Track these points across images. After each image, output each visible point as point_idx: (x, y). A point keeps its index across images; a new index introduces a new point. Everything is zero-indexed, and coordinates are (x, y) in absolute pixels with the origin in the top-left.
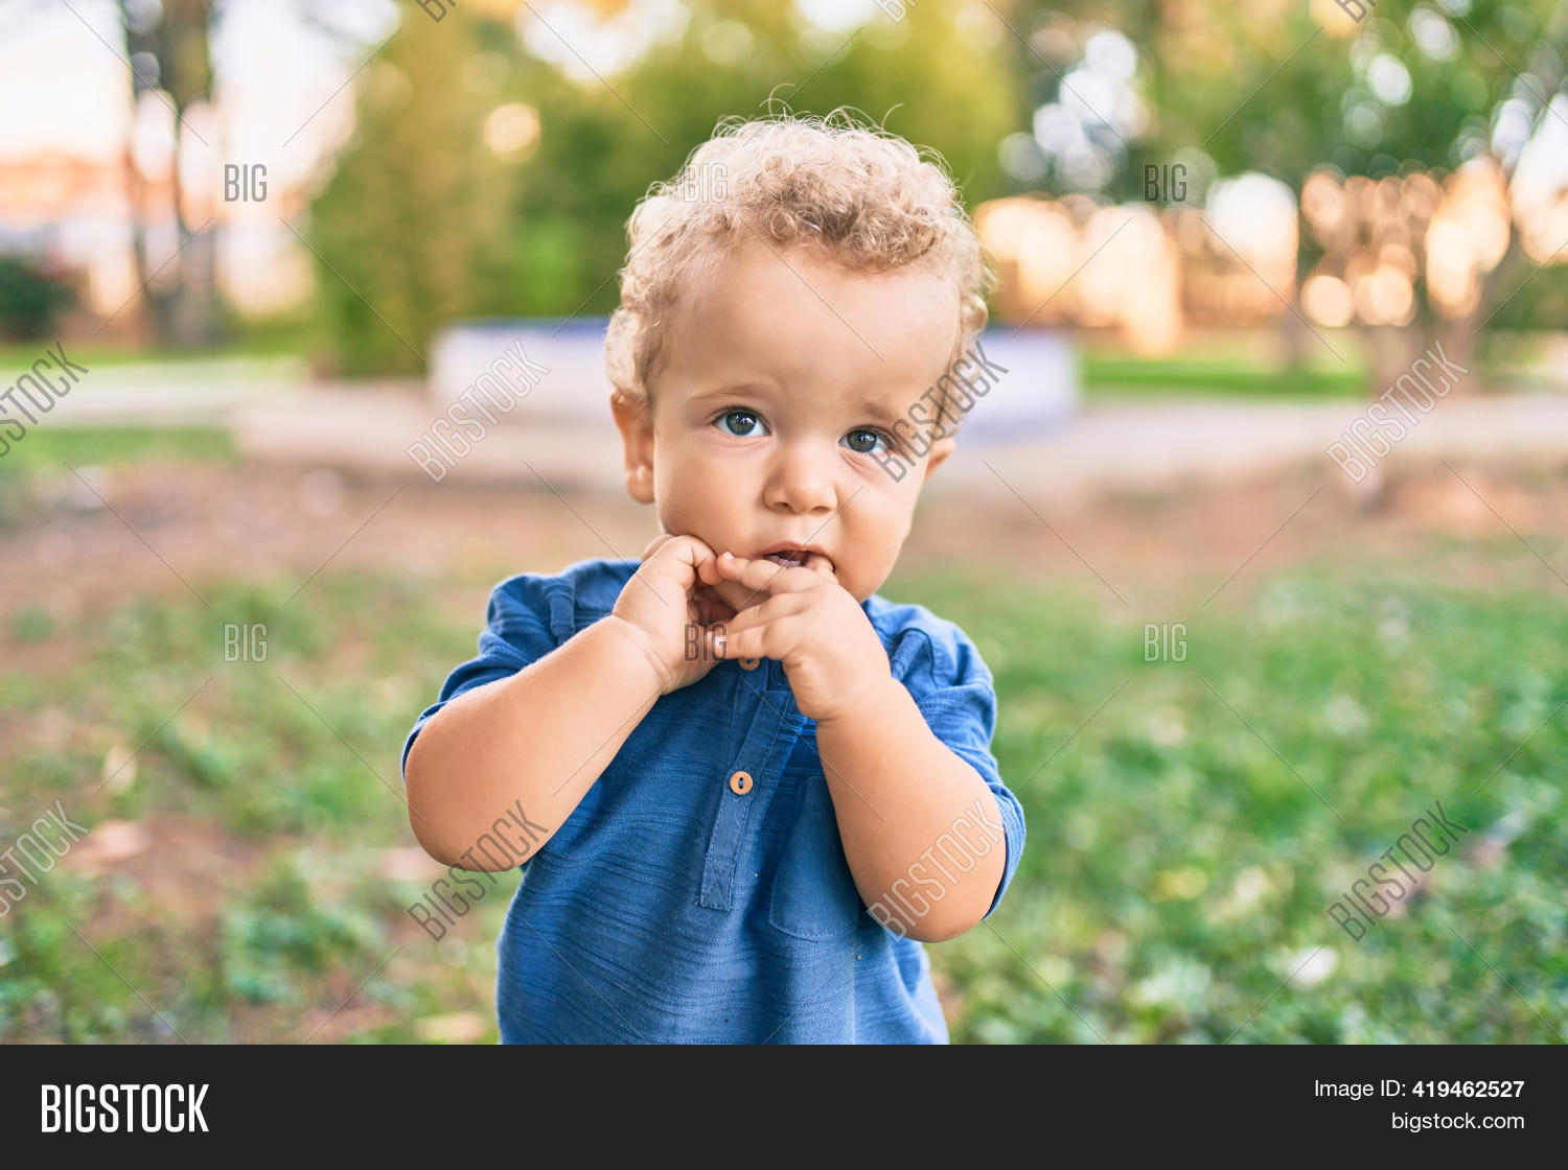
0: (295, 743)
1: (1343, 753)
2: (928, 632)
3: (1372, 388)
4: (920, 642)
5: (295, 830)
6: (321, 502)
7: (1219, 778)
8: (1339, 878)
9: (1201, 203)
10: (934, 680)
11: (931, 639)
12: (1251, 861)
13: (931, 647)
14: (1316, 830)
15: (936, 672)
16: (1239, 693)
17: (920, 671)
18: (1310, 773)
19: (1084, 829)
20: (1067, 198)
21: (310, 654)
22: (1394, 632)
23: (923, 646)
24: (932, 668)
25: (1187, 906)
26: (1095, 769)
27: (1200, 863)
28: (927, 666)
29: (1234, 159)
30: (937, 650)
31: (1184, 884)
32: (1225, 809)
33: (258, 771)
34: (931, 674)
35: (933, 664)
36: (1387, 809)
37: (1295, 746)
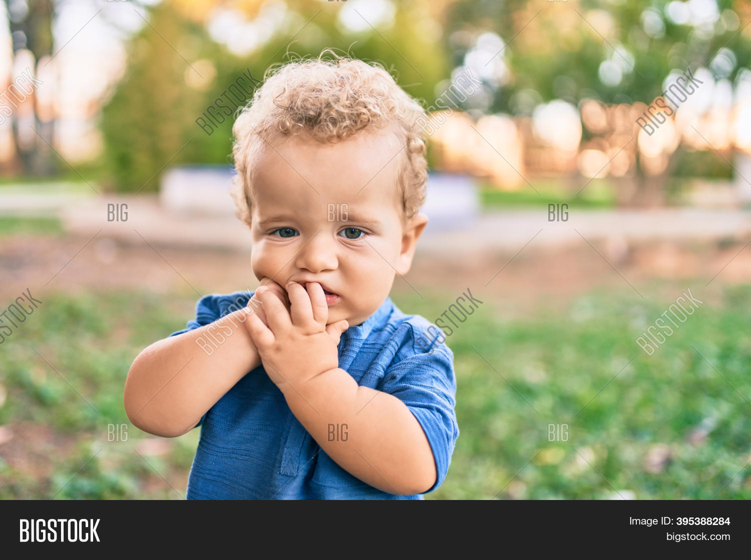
0: (92, 381)
1: (623, 387)
2: (411, 324)
3: (618, 204)
4: (406, 329)
5: (92, 429)
6: (106, 257)
7: (565, 401)
8: (629, 453)
9: (530, 115)
10: (414, 350)
11: (413, 328)
12: (583, 443)
13: (413, 332)
14: (614, 427)
15: (415, 346)
16: (569, 355)
17: (407, 345)
18: (608, 397)
19: (501, 426)
20: (470, 110)
21: (100, 335)
22: (639, 324)
23: (408, 331)
24: (413, 344)
25: (554, 467)
26: (501, 394)
27: (559, 445)
28: (411, 342)
29: (549, 93)
30: (417, 334)
31: (551, 456)
32: (568, 417)
33: (72, 398)
34: (413, 347)
35: (414, 342)
36: (648, 416)
37: (600, 383)
